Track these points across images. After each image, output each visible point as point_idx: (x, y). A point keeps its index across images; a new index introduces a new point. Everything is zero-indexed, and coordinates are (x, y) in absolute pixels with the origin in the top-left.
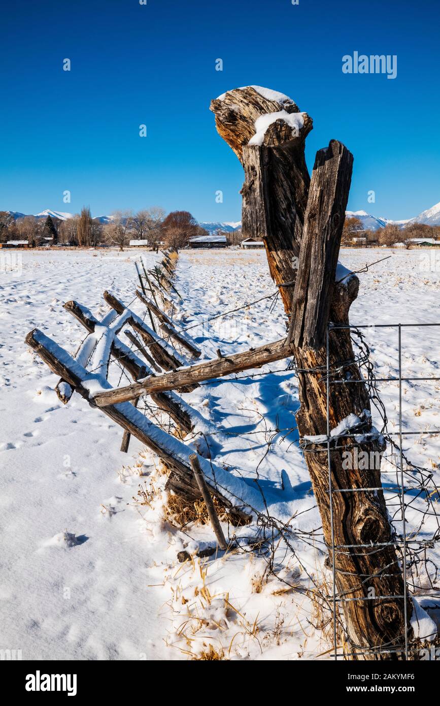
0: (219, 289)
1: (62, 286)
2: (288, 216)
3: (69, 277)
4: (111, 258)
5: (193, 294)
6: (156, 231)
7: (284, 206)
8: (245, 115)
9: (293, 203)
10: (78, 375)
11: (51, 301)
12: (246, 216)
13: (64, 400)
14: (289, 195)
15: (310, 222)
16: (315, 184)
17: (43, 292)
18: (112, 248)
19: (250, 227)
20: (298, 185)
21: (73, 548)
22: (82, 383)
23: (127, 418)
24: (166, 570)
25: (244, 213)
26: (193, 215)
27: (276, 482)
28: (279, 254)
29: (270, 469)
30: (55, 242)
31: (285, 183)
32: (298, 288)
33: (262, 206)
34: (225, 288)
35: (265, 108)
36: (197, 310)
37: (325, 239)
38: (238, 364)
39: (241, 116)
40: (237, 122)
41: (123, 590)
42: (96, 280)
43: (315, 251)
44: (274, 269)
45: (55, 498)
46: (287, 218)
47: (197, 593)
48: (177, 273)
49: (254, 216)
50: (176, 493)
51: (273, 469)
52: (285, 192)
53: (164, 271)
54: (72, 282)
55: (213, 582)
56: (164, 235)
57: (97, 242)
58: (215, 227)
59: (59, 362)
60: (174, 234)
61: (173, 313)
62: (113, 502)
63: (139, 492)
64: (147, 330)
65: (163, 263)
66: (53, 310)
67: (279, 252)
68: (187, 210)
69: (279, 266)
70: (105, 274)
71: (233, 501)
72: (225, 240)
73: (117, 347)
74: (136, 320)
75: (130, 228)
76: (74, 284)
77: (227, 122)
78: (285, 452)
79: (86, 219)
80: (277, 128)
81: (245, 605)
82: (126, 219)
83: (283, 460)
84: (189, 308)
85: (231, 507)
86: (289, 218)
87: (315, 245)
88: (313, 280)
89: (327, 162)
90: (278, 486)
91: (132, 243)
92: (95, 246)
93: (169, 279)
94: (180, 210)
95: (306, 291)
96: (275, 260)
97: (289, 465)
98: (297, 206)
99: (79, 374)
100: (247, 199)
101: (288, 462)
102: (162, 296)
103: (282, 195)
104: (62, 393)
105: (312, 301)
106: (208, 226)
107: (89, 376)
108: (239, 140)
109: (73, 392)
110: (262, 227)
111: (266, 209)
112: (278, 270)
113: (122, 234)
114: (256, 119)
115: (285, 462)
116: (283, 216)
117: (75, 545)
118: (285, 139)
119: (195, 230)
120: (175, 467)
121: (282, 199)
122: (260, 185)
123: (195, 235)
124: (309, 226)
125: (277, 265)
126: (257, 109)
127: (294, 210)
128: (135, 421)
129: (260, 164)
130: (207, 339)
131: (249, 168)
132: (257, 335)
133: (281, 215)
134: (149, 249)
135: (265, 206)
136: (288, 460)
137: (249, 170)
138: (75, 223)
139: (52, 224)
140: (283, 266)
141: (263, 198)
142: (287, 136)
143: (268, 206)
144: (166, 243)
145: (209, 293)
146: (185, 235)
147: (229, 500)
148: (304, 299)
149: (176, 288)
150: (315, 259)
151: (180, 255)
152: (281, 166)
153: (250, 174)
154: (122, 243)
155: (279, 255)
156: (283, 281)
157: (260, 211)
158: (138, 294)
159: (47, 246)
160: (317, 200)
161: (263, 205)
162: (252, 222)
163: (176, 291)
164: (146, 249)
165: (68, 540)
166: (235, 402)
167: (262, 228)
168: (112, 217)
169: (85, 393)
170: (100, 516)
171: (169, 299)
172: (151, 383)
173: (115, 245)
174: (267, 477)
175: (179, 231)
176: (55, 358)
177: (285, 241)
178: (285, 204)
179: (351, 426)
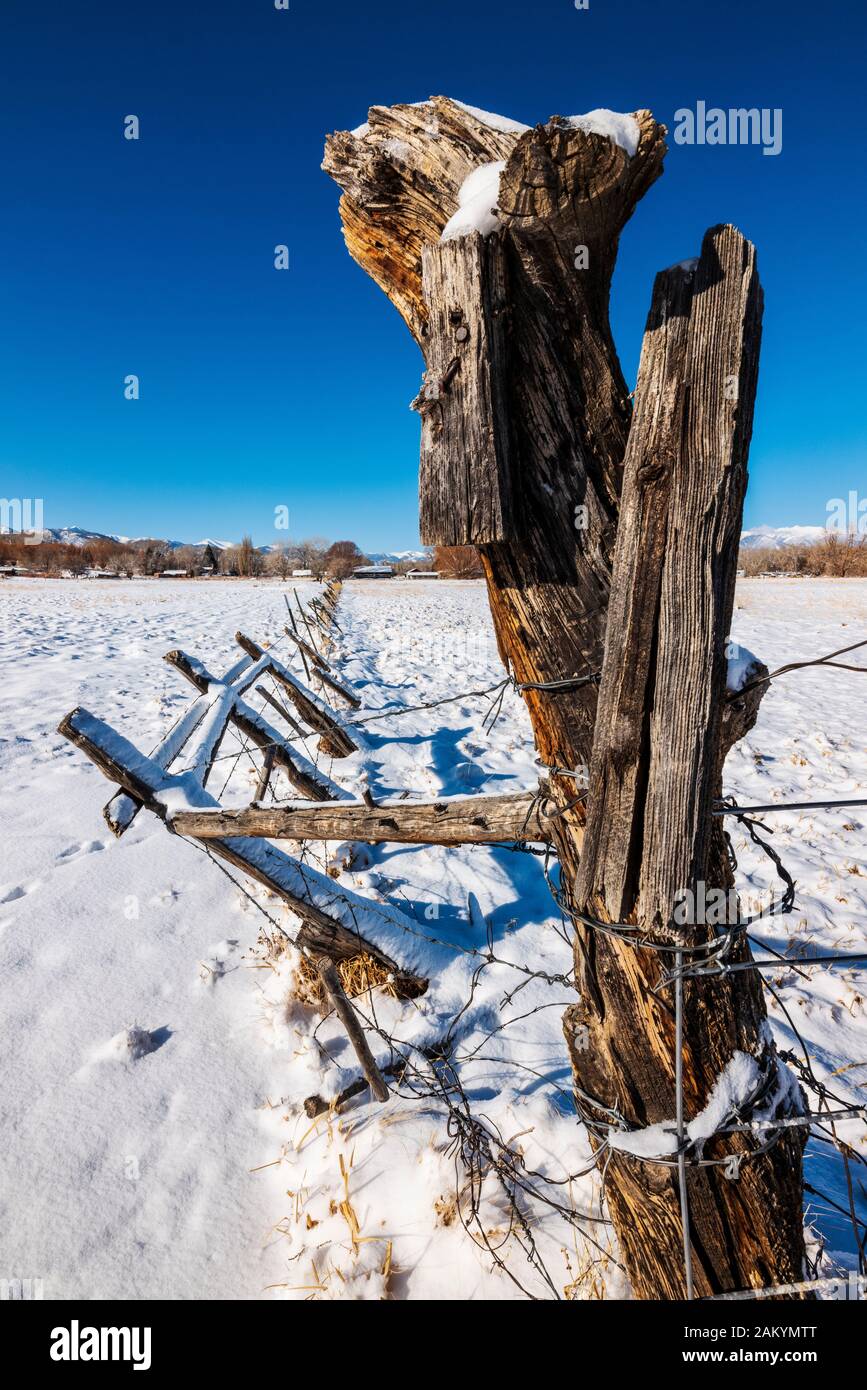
0: (384, 622)
1: (214, 619)
2: (561, 481)
3: (224, 608)
4: (272, 589)
5: (355, 627)
6: (320, 561)
7: (550, 450)
8: (427, 172)
9: (577, 443)
10: (149, 782)
11: (198, 636)
12: (434, 479)
13: (116, 831)
14: (565, 417)
15: (643, 495)
16: (656, 374)
17: (190, 626)
18: (274, 578)
19: (446, 513)
20: (594, 386)
21: (141, 1062)
22: (154, 795)
23: (231, 847)
24: (287, 1119)
25: (428, 471)
26: (358, 545)
27: (460, 908)
28: (531, 597)
29: (450, 883)
30: (215, 572)
31: (553, 378)
32: (610, 711)
33: (487, 442)
34: (390, 620)
35: (488, 147)
36: (359, 647)
37: (710, 547)
38: (409, 833)
39: (414, 173)
40: (402, 198)
41: (209, 1172)
42: (254, 612)
43: (675, 589)
44: (512, 637)
45: (136, 944)
46: (557, 489)
47: (333, 1210)
48: (339, 604)
49: (460, 478)
50: (312, 950)
51: (454, 881)
52: (554, 404)
53: (325, 602)
54: (226, 614)
55: (363, 1186)
56: (328, 565)
57: (259, 572)
58: (380, 557)
59: (115, 763)
60: (338, 564)
61: (331, 651)
62: (222, 950)
63: (260, 938)
64: (291, 680)
65: (325, 594)
66: (197, 647)
67: (529, 593)
68: (351, 540)
69: (529, 631)
70: (263, 606)
71: (400, 962)
72: (390, 571)
73: (240, 712)
74: (276, 668)
75: (293, 558)
76: (228, 617)
77: (375, 200)
78: (469, 852)
79: (248, 550)
80: (550, 146)
81: (423, 1255)
82: (288, 549)
83: (468, 868)
84: (350, 644)
85: (396, 971)
86: (564, 487)
87: (675, 570)
88: (673, 689)
89: (699, 301)
90: (464, 917)
91: (295, 573)
92: (257, 576)
93: (330, 611)
94: (345, 540)
95: (640, 722)
96: (516, 615)
97: (477, 876)
98: (587, 451)
99: (150, 779)
100: (437, 424)
101: (475, 870)
102: (320, 632)
103: (545, 417)
104: (113, 819)
105: (672, 766)
106: (373, 556)
107: (170, 781)
108: (409, 256)
109: (136, 811)
110: (485, 510)
111: (498, 452)
112: (524, 641)
113: (285, 563)
114: (462, 180)
115: (470, 870)
116: (546, 480)
117: (146, 1053)
118: (576, 194)
119: (360, 560)
120: (308, 917)
121: (543, 430)
122: (482, 371)
123: (360, 565)
124: (642, 507)
125: (521, 627)
126: (465, 150)
127: (578, 464)
128: (243, 851)
129: (482, 299)
130: (368, 683)
131: (442, 319)
132: (426, 676)
133: (540, 478)
134: (312, 579)
135: (495, 442)
136: (475, 867)
137: (442, 328)
138: (236, 552)
139: (212, 554)
140: (542, 632)
141: (490, 414)
142: (585, 178)
143: (505, 445)
144: (331, 574)
145: (373, 626)
146: (349, 565)
147: (394, 960)
148: (639, 752)
149: (338, 621)
150: (676, 616)
151: (344, 585)
152: (543, 319)
153: (445, 338)
154: (285, 573)
155: (530, 601)
156: (540, 674)
157: (479, 461)
158: (288, 632)
159: (207, 576)
160: (667, 421)
161: (491, 437)
162: (453, 497)
163: (336, 625)
164: (309, 579)
165: (135, 1045)
166: (401, 769)
167: (486, 515)
168: (275, 547)
169: (161, 810)
170: (198, 982)
171: (328, 635)
172: (250, 821)
173: (277, 575)
174: (447, 898)
175: (343, 561)
176: (108, 756)
177: (554, 555)
178: (551, 444)
179: (741, 1097)
